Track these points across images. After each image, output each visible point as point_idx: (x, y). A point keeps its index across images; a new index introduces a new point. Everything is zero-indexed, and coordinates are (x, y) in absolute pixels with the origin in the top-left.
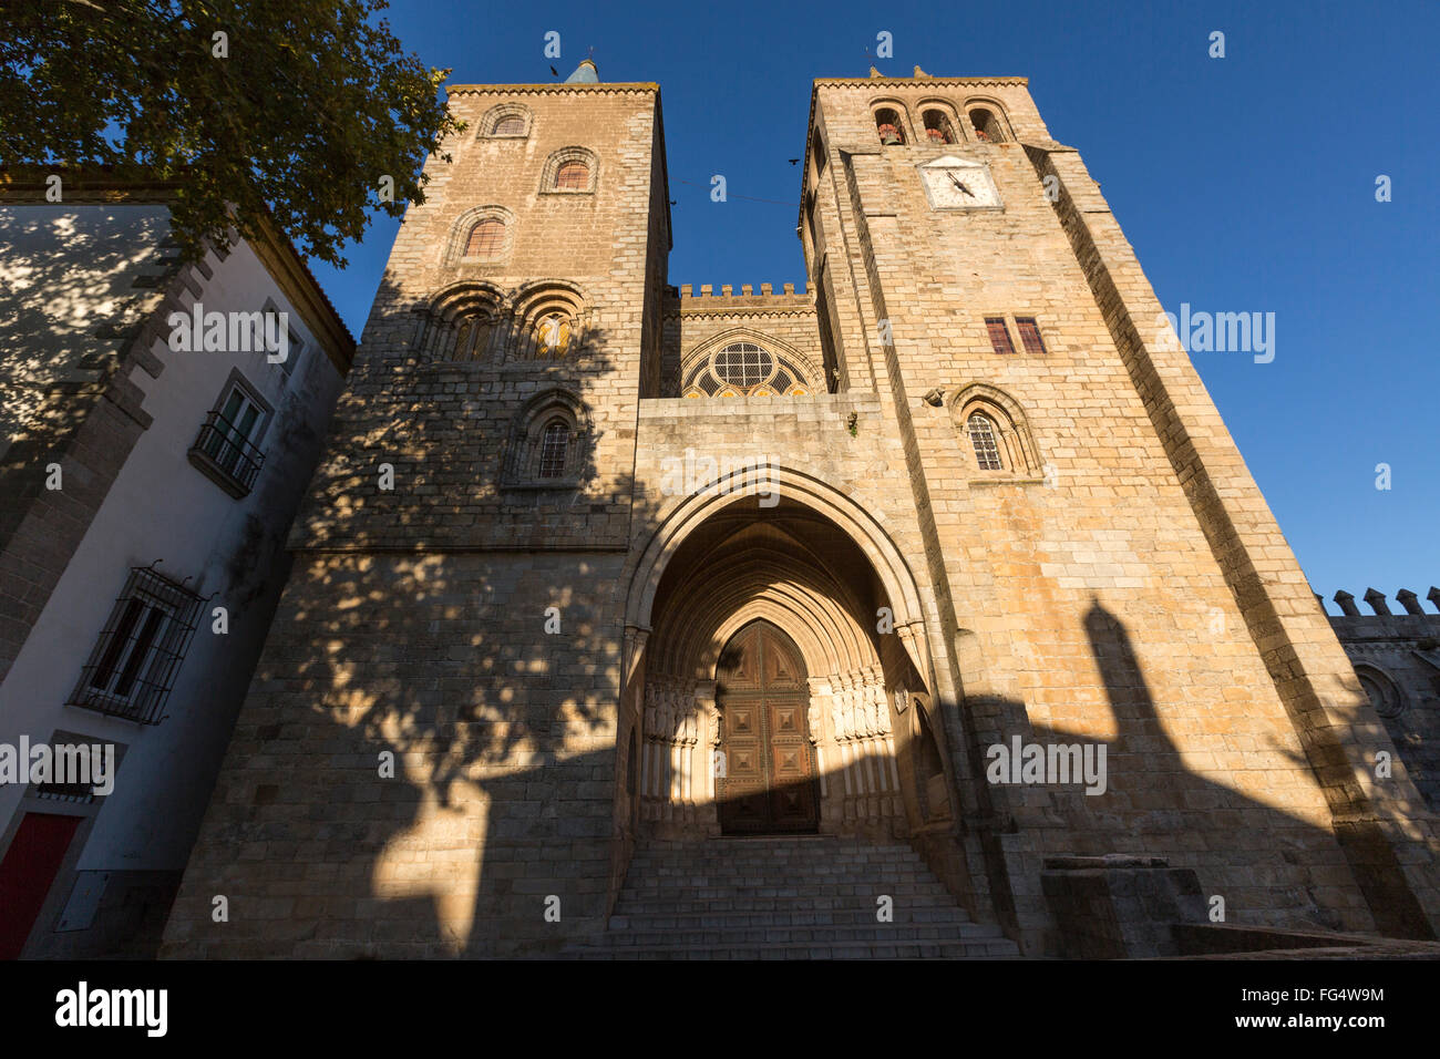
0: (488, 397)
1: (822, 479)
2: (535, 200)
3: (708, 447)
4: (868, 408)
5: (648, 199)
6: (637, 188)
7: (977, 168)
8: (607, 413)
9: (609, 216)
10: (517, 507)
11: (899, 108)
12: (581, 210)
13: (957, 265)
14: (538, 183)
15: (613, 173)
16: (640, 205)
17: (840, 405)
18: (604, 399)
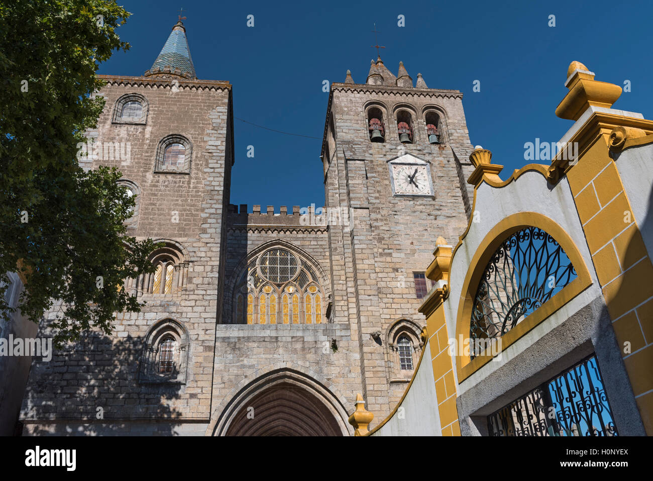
0: (129, 323)
1: (315, 378)
2: (152, 177)
3: (254, 357)
4: (343, 333)
5: (222, 179)
6: (217, 170)
7: (423, 165)
8: (198, 334)
9: (198, 191)
10: (149, 395)
11: (383, 110)
12: (181, 187)
13: (403, 236)
14: (153, 163)
15: (201, 157)
16: (217, 183)
17: (328, 331)
18: (196, 325)
